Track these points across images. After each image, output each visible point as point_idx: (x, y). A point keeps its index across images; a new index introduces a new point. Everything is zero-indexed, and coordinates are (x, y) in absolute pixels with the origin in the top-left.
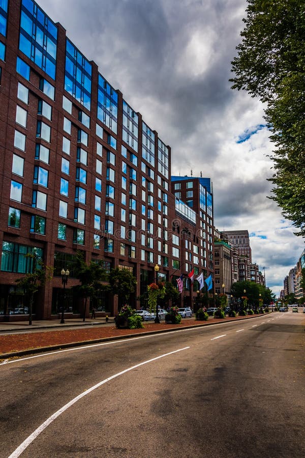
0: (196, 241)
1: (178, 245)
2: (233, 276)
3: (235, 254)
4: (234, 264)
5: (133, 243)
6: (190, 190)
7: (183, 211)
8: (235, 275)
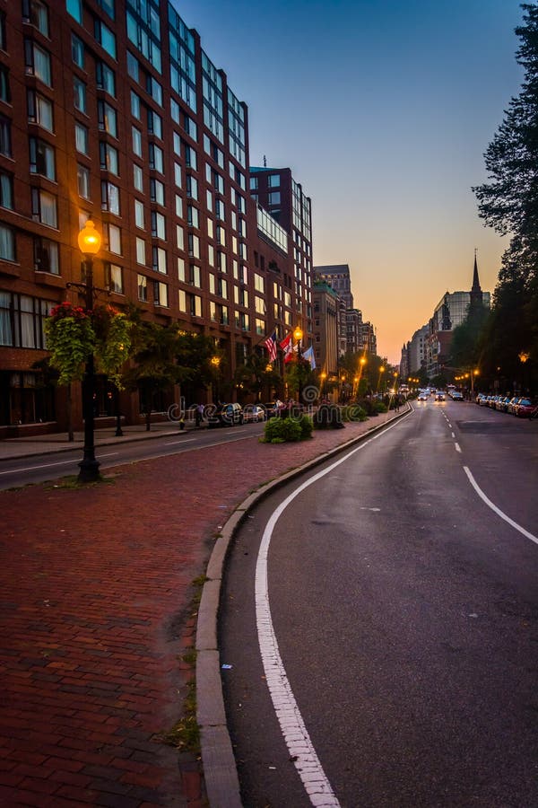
0: (288, 283)
1: (262, 291)
2: (340, 344)
3: (342, 307)
4: (341, 324)
5: (196, 289)
6: (275, 190)
7: (269, 231)
8: (343, 342)
